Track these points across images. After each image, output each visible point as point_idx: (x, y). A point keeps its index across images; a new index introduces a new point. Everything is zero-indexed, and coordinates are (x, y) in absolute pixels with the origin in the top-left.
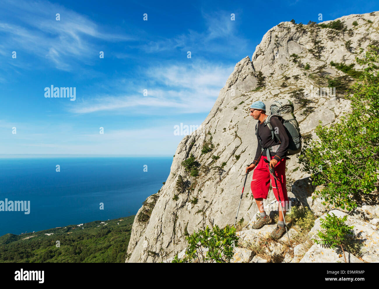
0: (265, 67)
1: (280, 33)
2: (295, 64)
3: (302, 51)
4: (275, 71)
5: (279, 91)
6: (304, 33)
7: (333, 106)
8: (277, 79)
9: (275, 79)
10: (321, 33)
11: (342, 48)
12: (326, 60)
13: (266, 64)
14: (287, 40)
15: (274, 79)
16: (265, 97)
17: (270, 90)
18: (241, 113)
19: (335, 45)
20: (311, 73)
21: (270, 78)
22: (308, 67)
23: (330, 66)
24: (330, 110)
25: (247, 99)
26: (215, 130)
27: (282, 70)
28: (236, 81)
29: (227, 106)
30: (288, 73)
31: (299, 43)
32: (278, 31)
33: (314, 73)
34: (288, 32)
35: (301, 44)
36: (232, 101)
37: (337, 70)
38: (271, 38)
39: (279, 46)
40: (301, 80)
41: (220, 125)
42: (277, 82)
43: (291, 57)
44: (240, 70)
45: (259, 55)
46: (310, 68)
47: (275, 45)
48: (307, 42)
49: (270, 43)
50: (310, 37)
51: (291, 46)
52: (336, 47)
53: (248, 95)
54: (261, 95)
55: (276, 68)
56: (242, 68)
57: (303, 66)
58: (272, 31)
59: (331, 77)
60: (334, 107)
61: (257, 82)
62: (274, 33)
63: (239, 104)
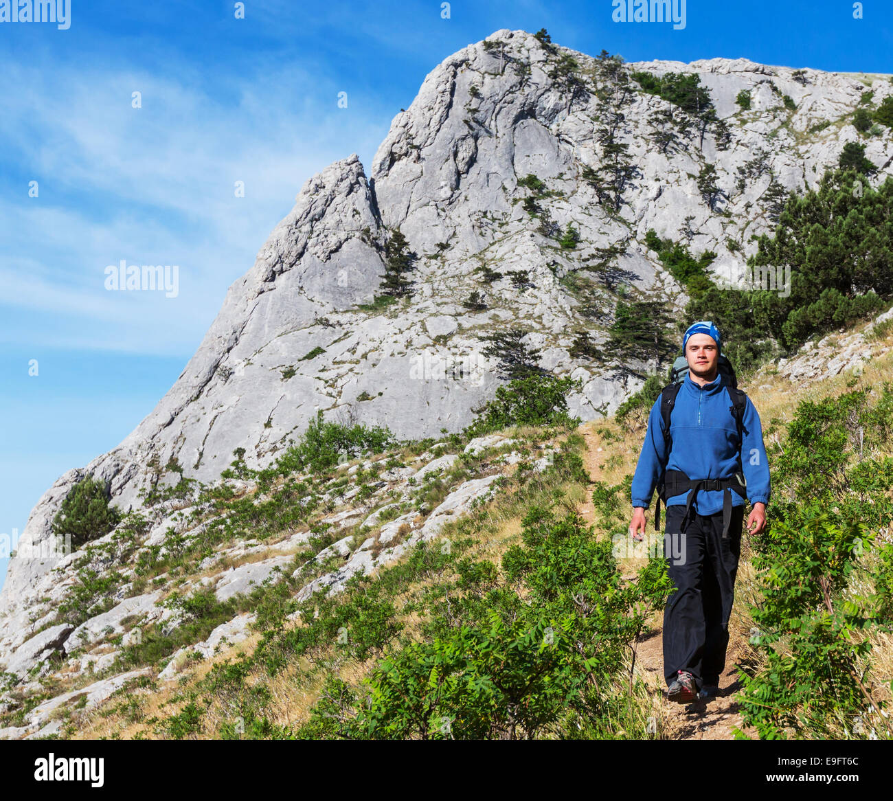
0: (419, 214)
1: (488, 78)
2: (531, 220)
3: (564, 169)
4: (454, 234)
5: (456, 323)
6: (577, 95)
7: (606, 399)
8: (457, 272)
9: (451, 270)
10: (635, 110)
11: (688, 186)
12: (635, 224)
13: (424, 200)
14: (515, 113)
15: (446, 268)
16: (402, 339)
17: (422, 316)
18: (308, 393)
19: (671, 172)
20: (577, 265)
21: (433, 261)
22: (572, 241)
23: (644, 248)
24: (597, 410)
25: (336, 338)
26: (201, 454)
27: (481, 234)
28: (300, 255)
29: (257, 359)
30: (500, 251)
31: (558, 135)
32: (483, 70)
33: (588, 268)
34: (521, 83)
35: (563, 140)
36: (277, 342)
37: (660, 269)
38: (452, 94)
39: (482, 132)
40: (535, 292)
41: (221, 436)
42: (457, 284)
43: (519, 188)
44: (319, 210)
45: (400, 156)
46: (578, 244)
47: (467, 127)
48: (585, 138)
49: (447, 116)
50: (596, 119)
51: (525, 141)
52: (672, 178)
53: (341, 325)
54: (391, 330)
55: (459, 225)
56: (328, 201)
57: (555, 234)
58: (461, 65)
59: (636, 289)
60: (608, 404)
61: (384, 273)
62: (468, 72)
63: (304, 358)
